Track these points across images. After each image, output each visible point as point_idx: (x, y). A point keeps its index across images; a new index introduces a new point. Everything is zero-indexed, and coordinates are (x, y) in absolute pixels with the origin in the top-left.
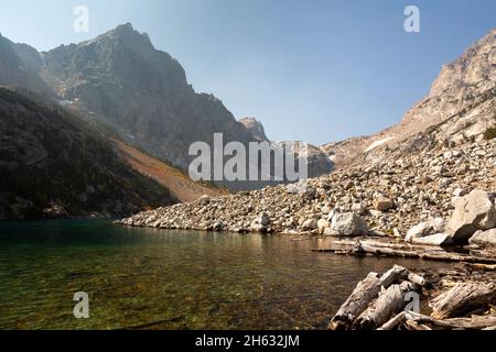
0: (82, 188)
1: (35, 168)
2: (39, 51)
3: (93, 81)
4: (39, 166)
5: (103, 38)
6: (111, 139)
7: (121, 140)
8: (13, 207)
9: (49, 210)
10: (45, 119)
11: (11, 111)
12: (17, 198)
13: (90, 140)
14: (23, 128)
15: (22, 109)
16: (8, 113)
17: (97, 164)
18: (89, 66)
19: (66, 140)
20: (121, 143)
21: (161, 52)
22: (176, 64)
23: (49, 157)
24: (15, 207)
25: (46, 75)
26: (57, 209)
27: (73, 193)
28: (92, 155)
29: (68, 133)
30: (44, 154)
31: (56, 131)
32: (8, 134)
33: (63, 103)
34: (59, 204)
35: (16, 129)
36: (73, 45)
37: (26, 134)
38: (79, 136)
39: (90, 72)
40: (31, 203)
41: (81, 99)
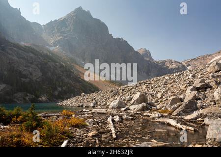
0: (55, 89)
1: (36, 81)
2: (42, 25)
3: (65, 37)
4: (38, 80)
5: (69, 16)
6: (72, 64)
7: (77, 64)
8: (26, 98)
9: (41, 99)
10: (41, 58)
11: (27, 57)
12: (28, 94)
13: (61, 66)
14: (32, 63)
15: (32, 55)
16: (26, 57)
17: (64, 77)
18: (63, 30)
19: (50, 67)
20: (77, 66)
21: (96, 19)
22: (103, 24)
23: (42, 76)
24: (27, 98)
25: (45, 36)
26: (44, 98)
27: (51, 92)
28: (61, 73)
29: (51, 64)
30: (40, 74)
31: (46, 64)
32: (26, 67)
33: (51, 49)
34: (45, 97)
35: (29, 64)
36: (56, 20)
37: (33, 66)
38: (56, 65)
39: (63, 32)
40: (34, 96)
41: (60, 46)
